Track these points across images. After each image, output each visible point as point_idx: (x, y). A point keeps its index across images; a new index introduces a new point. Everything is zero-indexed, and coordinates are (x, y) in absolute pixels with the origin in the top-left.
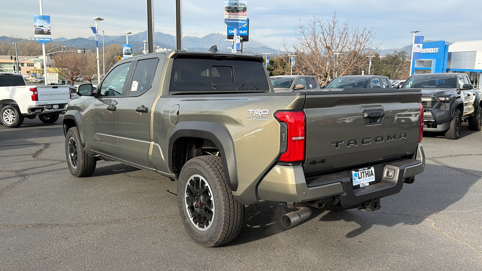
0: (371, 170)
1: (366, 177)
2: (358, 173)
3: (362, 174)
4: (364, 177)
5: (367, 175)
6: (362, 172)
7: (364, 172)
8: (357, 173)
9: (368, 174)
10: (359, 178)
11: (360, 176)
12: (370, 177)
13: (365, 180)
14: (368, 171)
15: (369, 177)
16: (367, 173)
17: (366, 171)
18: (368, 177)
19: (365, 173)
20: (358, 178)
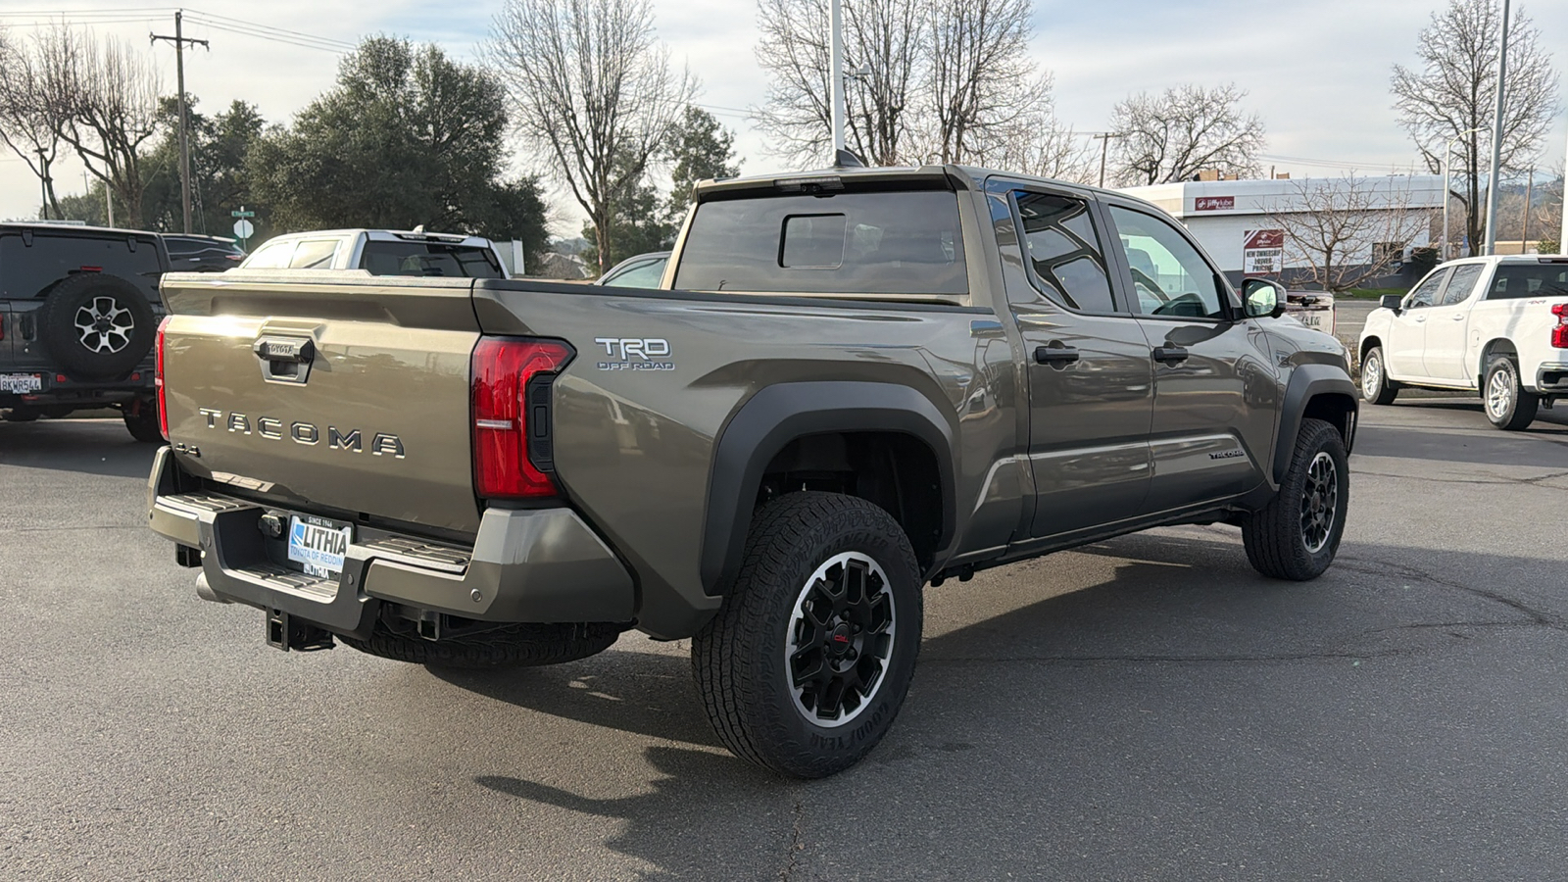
0: (344, 537)
1: (325, 550)
2: (308, 528)
3: (317, 535)
4: (319, 548)
5: (328, 546)
6: (317, 528)
7: (323, 532)
8: (305, 525)
9: (331, 542)
10: (307, 545)
11: (309, 541)
12: (336, 555)
13: (319, 555)
14: (333, 534)
15: (332, 554)
16: (330, 538)
17: (328, 533)
18: (331, 551)
19: (324, 537)
20: (303, 542)
